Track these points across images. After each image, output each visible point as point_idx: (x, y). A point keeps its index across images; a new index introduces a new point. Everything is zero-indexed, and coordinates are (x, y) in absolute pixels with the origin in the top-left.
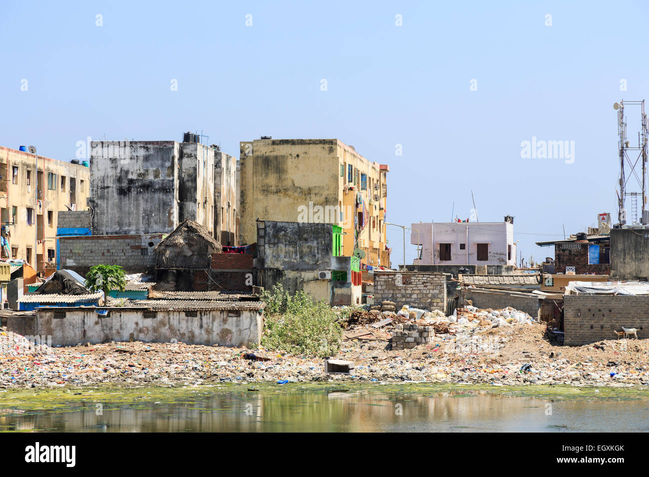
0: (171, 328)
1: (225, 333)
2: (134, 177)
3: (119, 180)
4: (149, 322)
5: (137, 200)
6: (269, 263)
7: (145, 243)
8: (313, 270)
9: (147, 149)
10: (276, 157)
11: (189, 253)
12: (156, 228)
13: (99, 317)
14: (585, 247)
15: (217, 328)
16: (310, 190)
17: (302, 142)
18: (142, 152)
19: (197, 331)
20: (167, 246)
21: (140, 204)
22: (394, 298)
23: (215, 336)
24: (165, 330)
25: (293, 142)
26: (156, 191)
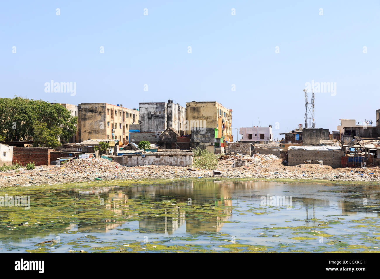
0: (165, 161)
1: (182, 162)
2: (153, 114)
3: (148, 115)
4: (158, 159)
5: (154, 121)
6: (195, 140)
7: (156, 134)
8: (209, 142)
9: (157, 105)
10: (197, 107)
11: (170, 137)
12: (160, 129)
13: (142, 157)
14: (294, 135)
15: (179, 161)
16: (208, 117)
17: (205, 103)
18: (155, 106)
19: (173, 162)
20: (163, 135)
21: (155, 122)
22: (234, 151)
23: (178, 163)
24: (163, 161)
25: (202, 103)
26: (160, 118)
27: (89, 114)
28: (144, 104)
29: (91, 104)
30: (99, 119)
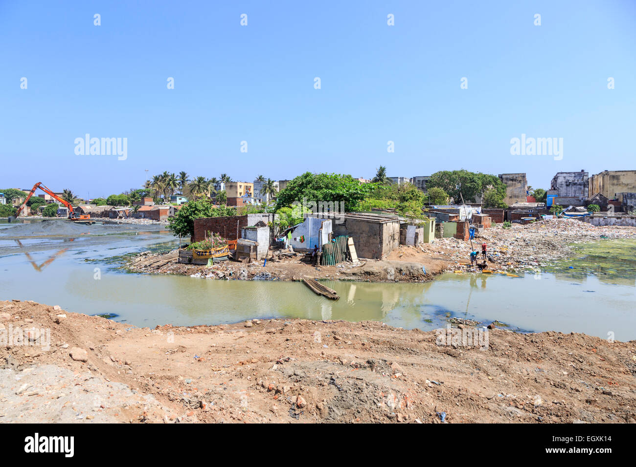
0: (627, 222)
2: (571, 181)
3: (566, 182)
4: (619, 220)
5: (572, 187)
7: (580, 199)
9: (575, 174)
10: (617, 175)
11: (601, 202)
16: (628, 184)
18: (573, 175)
24: (625, 223)
25: (622, 171)
26: (578, 185)
27: (510, 182)
28: (562, 173)
29: (512, 174)
30: (519, 186)
